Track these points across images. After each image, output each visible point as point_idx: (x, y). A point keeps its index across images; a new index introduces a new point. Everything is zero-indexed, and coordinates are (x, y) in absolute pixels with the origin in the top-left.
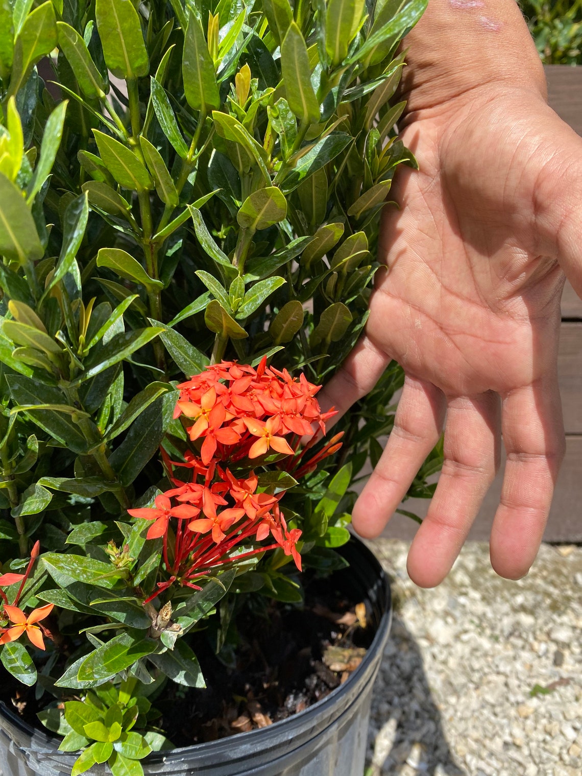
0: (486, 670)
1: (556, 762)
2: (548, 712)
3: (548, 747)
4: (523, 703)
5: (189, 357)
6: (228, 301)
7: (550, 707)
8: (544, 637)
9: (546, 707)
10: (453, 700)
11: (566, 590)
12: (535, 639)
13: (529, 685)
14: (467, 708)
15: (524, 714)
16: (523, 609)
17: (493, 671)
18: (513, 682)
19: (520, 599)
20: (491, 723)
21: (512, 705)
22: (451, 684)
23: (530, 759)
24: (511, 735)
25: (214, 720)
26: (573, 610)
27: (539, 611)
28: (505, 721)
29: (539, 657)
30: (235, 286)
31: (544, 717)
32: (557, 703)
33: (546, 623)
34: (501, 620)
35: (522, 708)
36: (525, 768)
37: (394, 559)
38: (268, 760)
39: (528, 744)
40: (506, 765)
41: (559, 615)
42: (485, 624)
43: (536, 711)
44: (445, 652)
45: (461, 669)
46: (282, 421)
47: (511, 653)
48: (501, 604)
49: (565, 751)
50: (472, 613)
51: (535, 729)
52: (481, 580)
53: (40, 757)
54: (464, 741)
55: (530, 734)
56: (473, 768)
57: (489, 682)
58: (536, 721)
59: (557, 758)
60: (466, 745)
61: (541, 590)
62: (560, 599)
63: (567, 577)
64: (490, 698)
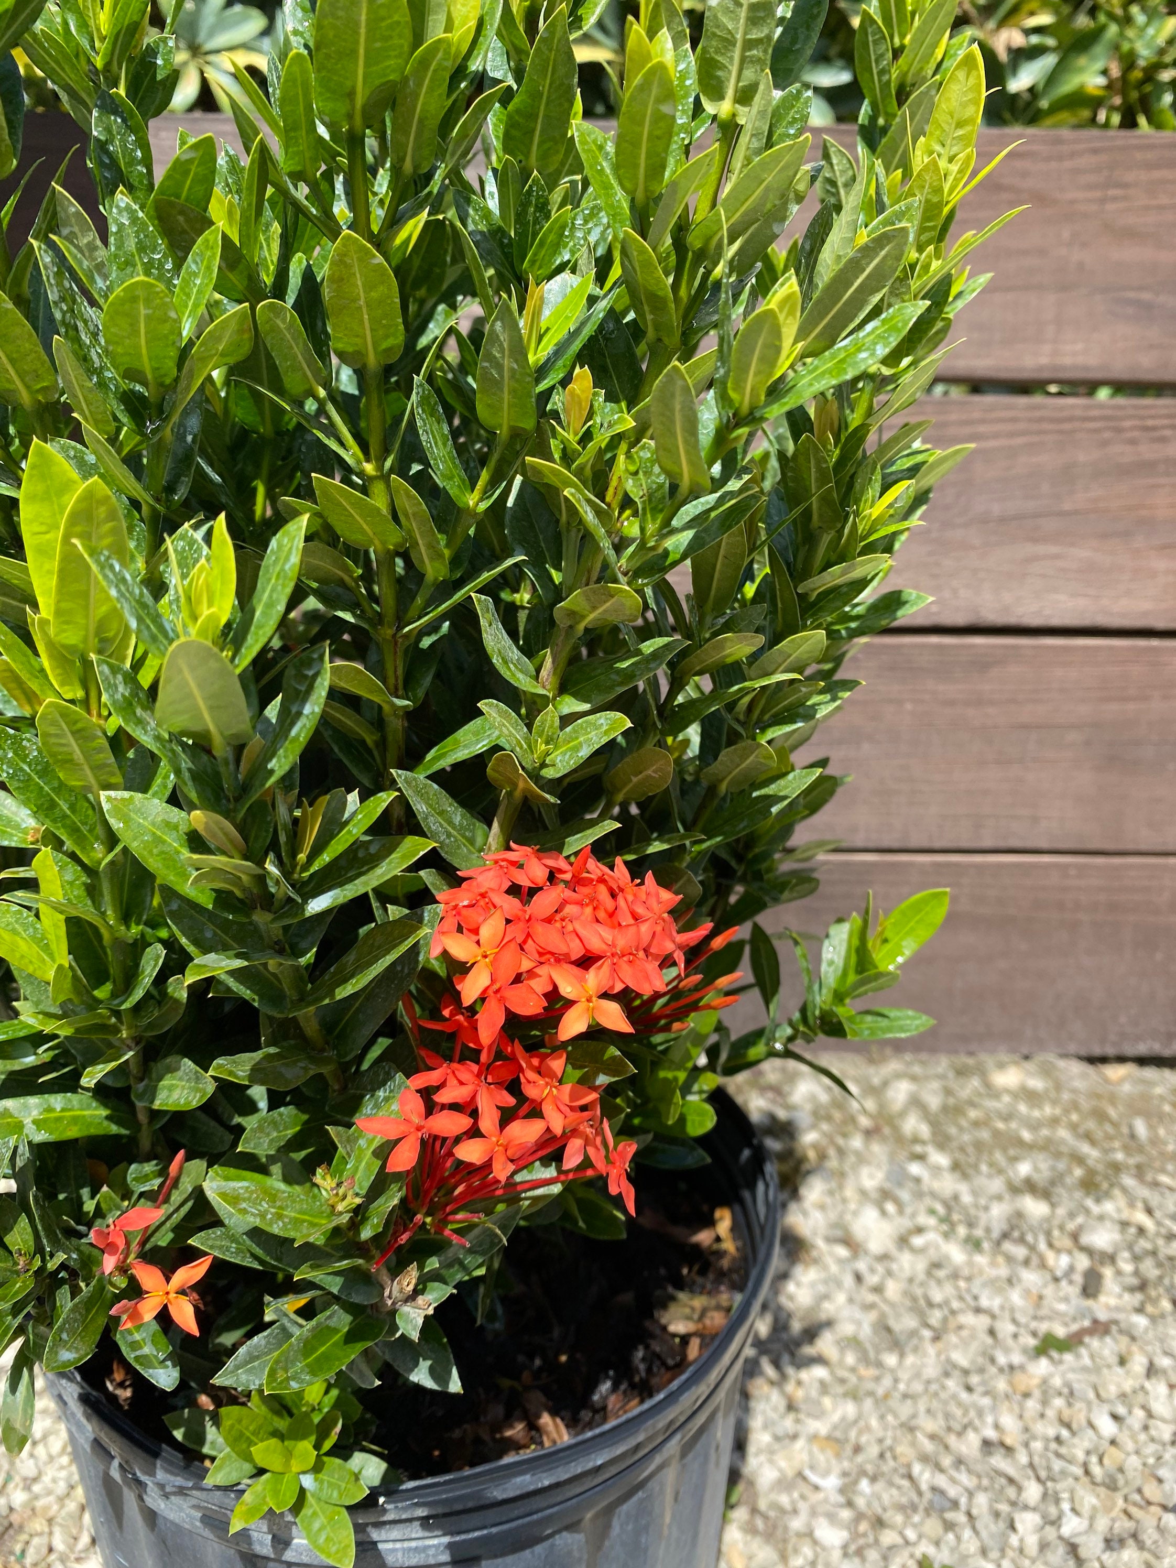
0: (955, 1305)
1: (1077, 1479)
2: (1068, 1385)
3: (1063, 1450)
4: (1022, 1368)
5: (454, 828)
6: (530, 746)
7: (1071, 1376)
8: (1067, 1243)
9: (1063, 1375)
10: (891, 1360)
11: (1113, 1150)
12: (1051, 1245)
13: (1034, 1334)
14: (917, 1375)
15: (1022, 1388)
16: (1031, 1187)
17: (968, 1306)
18: (1005, 1328)
19: (1024, 1169)
20: (960, 1404)
21: (1001, 1370)
22: (888, 1330)
23: (1030, 1473)
24: (997, 1426)
25: (466, 1426)
26: (1124, 1190)
27: (1060, 1190)
28: (986, 1401)
29: (1056, 1280)
30: (543, 722)
31: (1060, 1394)
32: (1085, 1369)
33: (1072, 1215)
34: (986, 1209)
35: (1019, 1378)
36: (1020, 1489)
37: (786, 1088)
38: (559, 1499)
39: (1026, 1445)
40: (985, 1482)
41: (1098, 1200)
42: (955, 1217)
43: (1045, 1382)
44: (880, 1269)
45: (908, 1303)
46: (614, 968)
47: (1003, 1271)
48: (990, 1176)
49: (1094, 1459)
50: (933, 1195)
51: (1042, 1416)
52: (953, 1131)
53: (168, 1489)
54: (909, 1437)
55: (1031, 1425)
56: (924, 1487)
57: (960, 1327)
58: (1045, 1402)
59: (1079, 1471)
60: (913, 1444)
61: (1064, 1149)
62: (1100, 1167)
63: (1115, 1125)
64: (961, 1358)
